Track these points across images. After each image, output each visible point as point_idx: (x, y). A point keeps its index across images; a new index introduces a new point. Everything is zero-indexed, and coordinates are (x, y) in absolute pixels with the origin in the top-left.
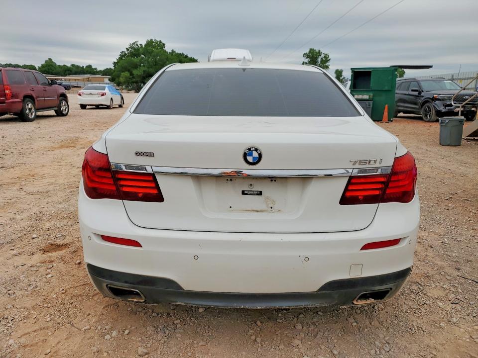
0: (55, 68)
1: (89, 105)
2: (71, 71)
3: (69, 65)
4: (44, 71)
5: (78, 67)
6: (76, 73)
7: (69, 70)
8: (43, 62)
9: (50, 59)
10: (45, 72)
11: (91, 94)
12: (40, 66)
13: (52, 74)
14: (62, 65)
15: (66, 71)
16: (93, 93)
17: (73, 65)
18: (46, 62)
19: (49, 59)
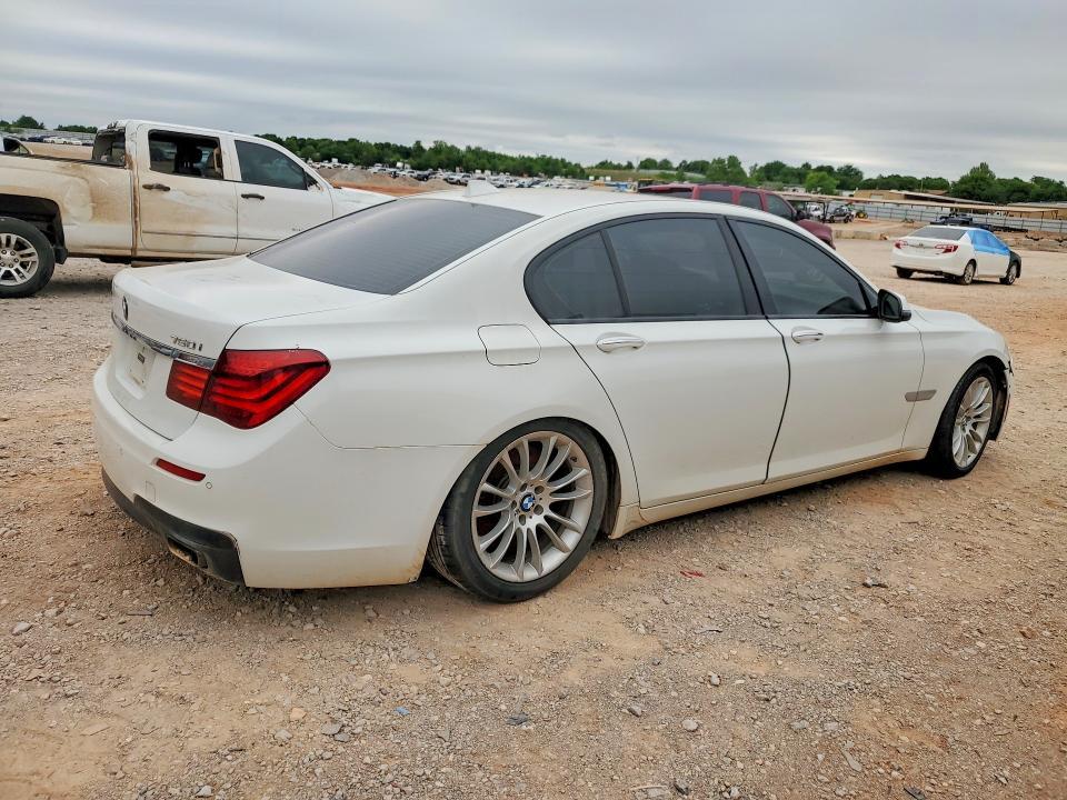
0: (990, 185)
1: (920, 271)
2: (1027, 193)
3: (1027, 179)
4: (963, 192)
5: (1049, 183)
6: (1039, 198)
7: (1022, 191)
8: (966, 172)
9: (984, 166)
10: (965, 194)
11: (921, 246)
12: (957, 179)
13: (979, 198)
14: (1012, 178)
15: (1014, 191)
16: (925, 244)
17: (1037, 180)
18: (974, 171)
19: (982, 164)
